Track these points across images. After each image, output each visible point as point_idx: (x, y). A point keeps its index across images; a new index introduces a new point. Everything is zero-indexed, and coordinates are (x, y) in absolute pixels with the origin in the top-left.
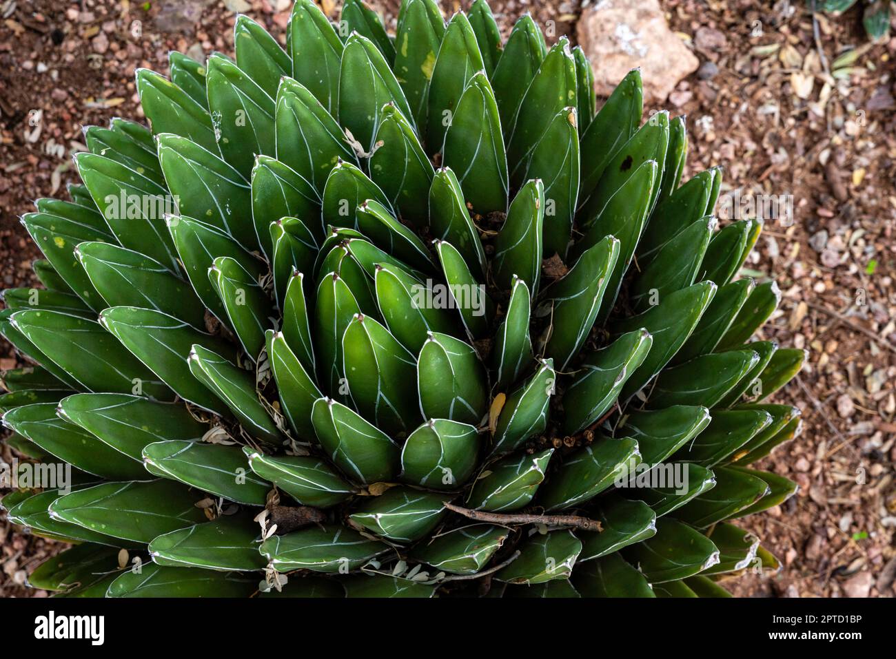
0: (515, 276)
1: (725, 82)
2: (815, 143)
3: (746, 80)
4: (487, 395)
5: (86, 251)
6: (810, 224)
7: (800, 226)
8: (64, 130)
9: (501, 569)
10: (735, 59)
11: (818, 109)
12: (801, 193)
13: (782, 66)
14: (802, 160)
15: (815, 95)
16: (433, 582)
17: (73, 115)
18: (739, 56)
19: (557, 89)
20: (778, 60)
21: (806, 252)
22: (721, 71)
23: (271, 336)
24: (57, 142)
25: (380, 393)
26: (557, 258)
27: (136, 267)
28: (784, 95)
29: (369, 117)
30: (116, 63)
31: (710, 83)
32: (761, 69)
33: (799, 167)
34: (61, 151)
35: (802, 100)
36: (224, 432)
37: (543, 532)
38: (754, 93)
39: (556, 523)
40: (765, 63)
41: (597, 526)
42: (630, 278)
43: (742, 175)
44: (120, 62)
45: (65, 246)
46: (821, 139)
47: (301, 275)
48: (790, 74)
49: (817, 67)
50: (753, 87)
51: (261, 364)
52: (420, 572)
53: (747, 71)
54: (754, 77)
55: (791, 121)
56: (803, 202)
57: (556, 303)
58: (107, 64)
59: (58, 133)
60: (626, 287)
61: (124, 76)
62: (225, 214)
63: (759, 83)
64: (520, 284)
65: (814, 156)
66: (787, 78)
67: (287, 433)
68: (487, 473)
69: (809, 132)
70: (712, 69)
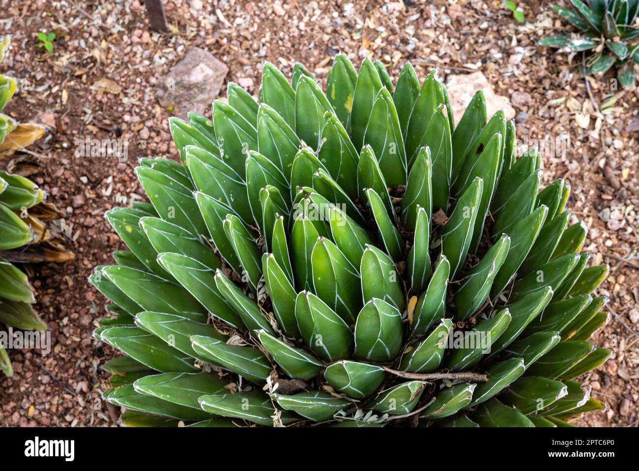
0: (418, 205)
1: (534, 123)
2: (595, 155)
3: (547, 121)
4: (405, 298)
5: (146, 222)
6: (599, 204)
7: (592, 207)
8: (126, 187)
9: (424, 410)
10: (538, 109)
11: (594, 135)
12: (590, 187)
13: (569, 110)
14: (588, 166)
15: (592, 126)
16: (381, 421)
17: (131, 178)
18: (540, 107)
19: (432, 104)
20: (566, 107)
21: (598, 223)
22: (530, 117)
23: (266, 256)
24: (122, 195)
25: (337, 296)
26: (441, 212)
27: (178, 235)
28: (571, 128)
29: (315, 134)
30: (155, 145)
31: (524, 125)
32: (555, 113)
33: (586, 171)
34: (125, 199)
35: (584, 129)
36: (239, 338)
37: (449, 385)
38: (552, 129)
39: (457, 377)
40: (557, 110)
41: (484, 377)
42: (489, 224)
43: (551, 179)
44: (157, 143)
45: (132, 231)
46: (598, 153)
47: (282, 217)
48: (574, 114)
49: (591, 109)
50: (551, 125)
51: (260, 289)
52: (372, 415)
53: (547, 115)
54: (552, 119)
55: (578, 143)
56: (592, 192)
57: (443, 238)
58: (149, 146)
59: (122, 189)
60: (487, 230)
61: (160, 152)
62: (230, 201)
63: (554, 122)
64: (422, 211)
65: (596, 163)
66: (573, 117)
67: (280, 331)
68: (410, 348)
69: (591, 149)
70: (524, 116)
